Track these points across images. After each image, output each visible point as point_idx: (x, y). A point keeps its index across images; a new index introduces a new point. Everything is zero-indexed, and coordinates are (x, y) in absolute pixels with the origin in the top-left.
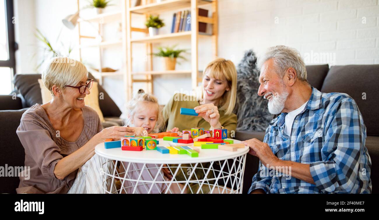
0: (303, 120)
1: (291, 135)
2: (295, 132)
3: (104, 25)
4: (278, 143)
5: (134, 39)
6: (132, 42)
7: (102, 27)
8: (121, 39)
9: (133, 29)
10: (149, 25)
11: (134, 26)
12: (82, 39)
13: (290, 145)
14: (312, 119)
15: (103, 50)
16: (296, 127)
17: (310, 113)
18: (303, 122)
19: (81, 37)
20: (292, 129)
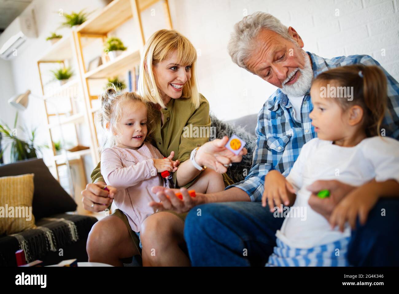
5: (94, 109)
6: (93, 113)
9: (93, 98)
12: (51, 118)
13: (304, 135)
20: (301, 114)
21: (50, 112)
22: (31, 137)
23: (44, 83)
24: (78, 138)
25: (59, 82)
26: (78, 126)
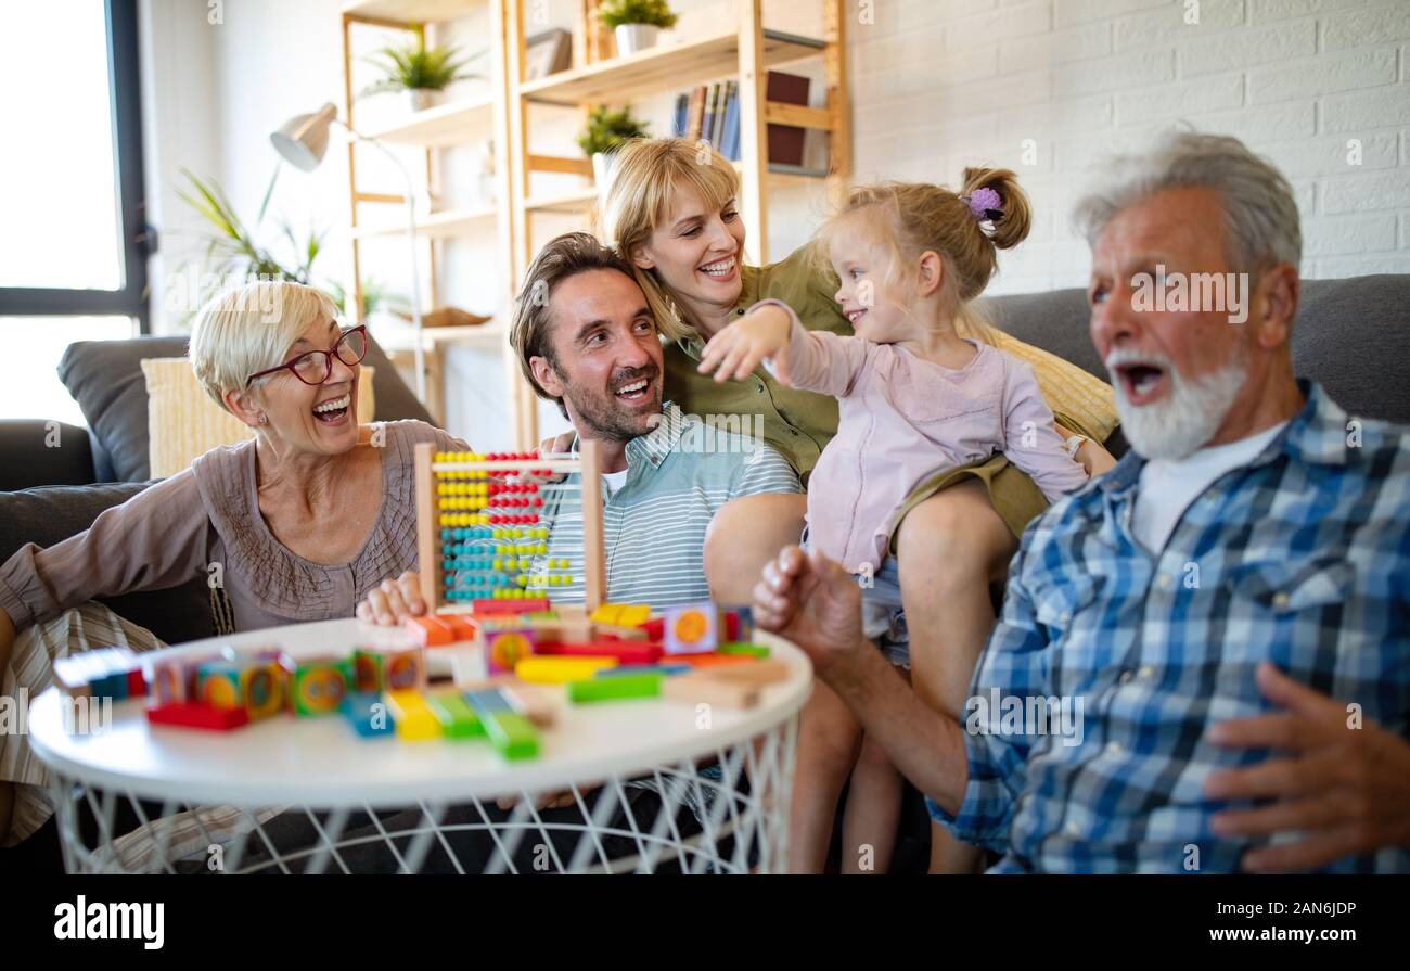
0: (1245, 497)
1: (1167, 545)
2: (1187, 539)
3: (445, 151)
4: (1095, 567)
5: (536, 200)
6: (530, 211)
7: (438, 158)
8: (494, 201)
9: (535, 163)
10: (594, 146)
11: (538, 148)
12: (363, 207)
13: (1148, 590)
14: (1292, 509)
15: (443, 245)
16: (1200, 519)
17: (1291, 476)
18: (1241, 508)
19: (357, 197)
20: (1180, 522)
21: (362, 188)
22: (304, 259)
23: (357, 89)
24: (436, 285)
25: (407, 95)
26: (439, 246)
